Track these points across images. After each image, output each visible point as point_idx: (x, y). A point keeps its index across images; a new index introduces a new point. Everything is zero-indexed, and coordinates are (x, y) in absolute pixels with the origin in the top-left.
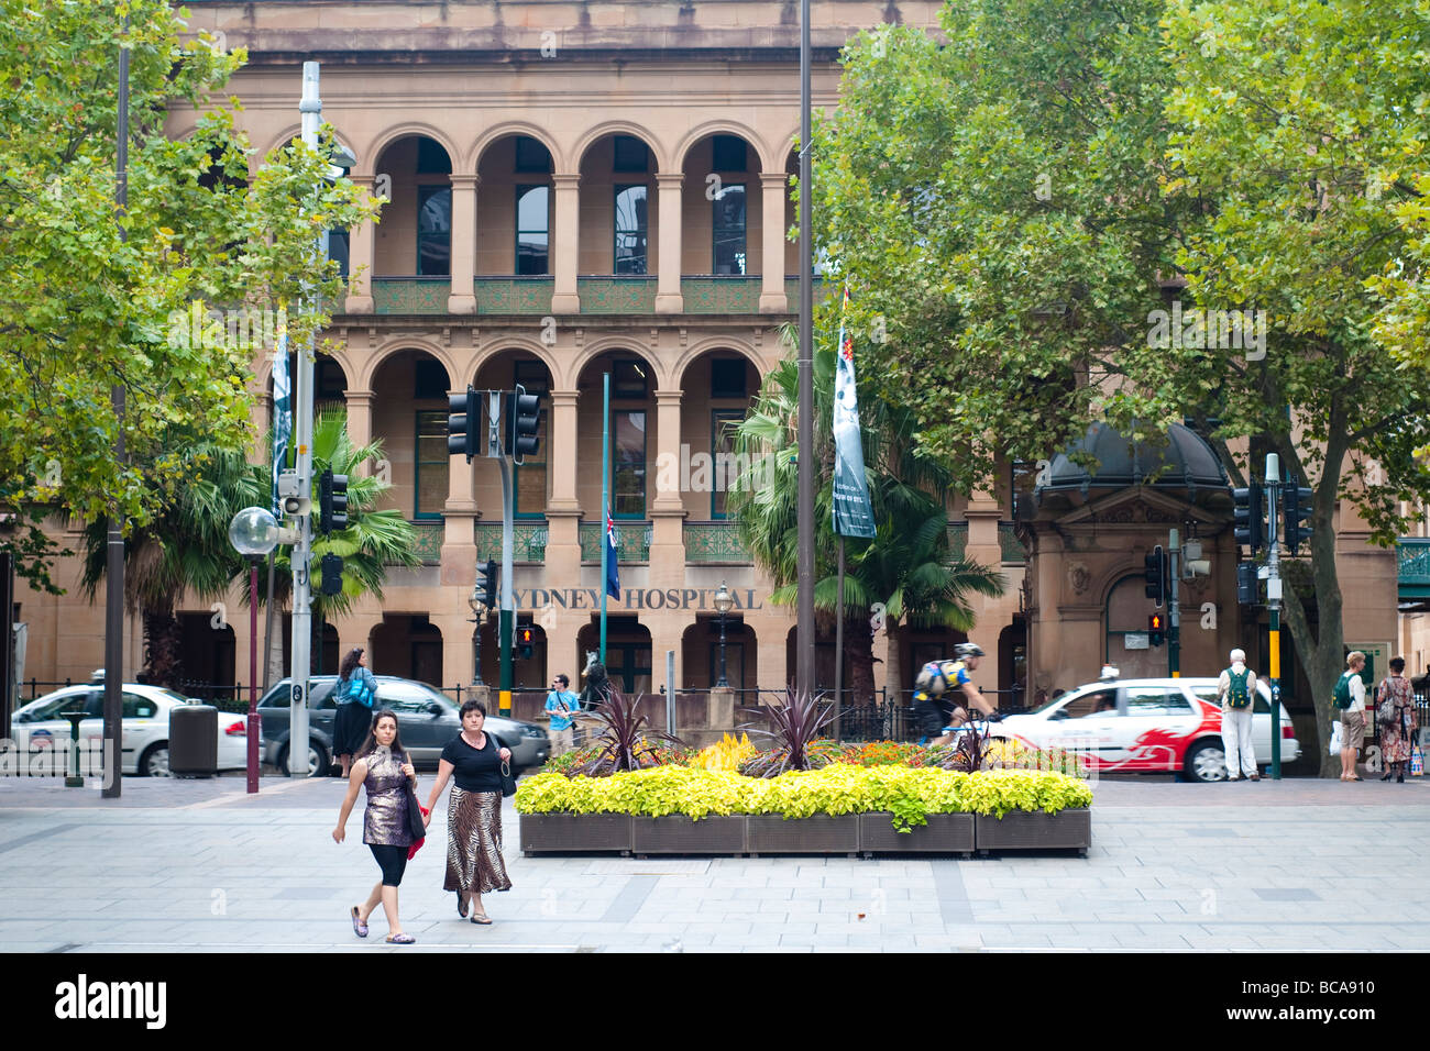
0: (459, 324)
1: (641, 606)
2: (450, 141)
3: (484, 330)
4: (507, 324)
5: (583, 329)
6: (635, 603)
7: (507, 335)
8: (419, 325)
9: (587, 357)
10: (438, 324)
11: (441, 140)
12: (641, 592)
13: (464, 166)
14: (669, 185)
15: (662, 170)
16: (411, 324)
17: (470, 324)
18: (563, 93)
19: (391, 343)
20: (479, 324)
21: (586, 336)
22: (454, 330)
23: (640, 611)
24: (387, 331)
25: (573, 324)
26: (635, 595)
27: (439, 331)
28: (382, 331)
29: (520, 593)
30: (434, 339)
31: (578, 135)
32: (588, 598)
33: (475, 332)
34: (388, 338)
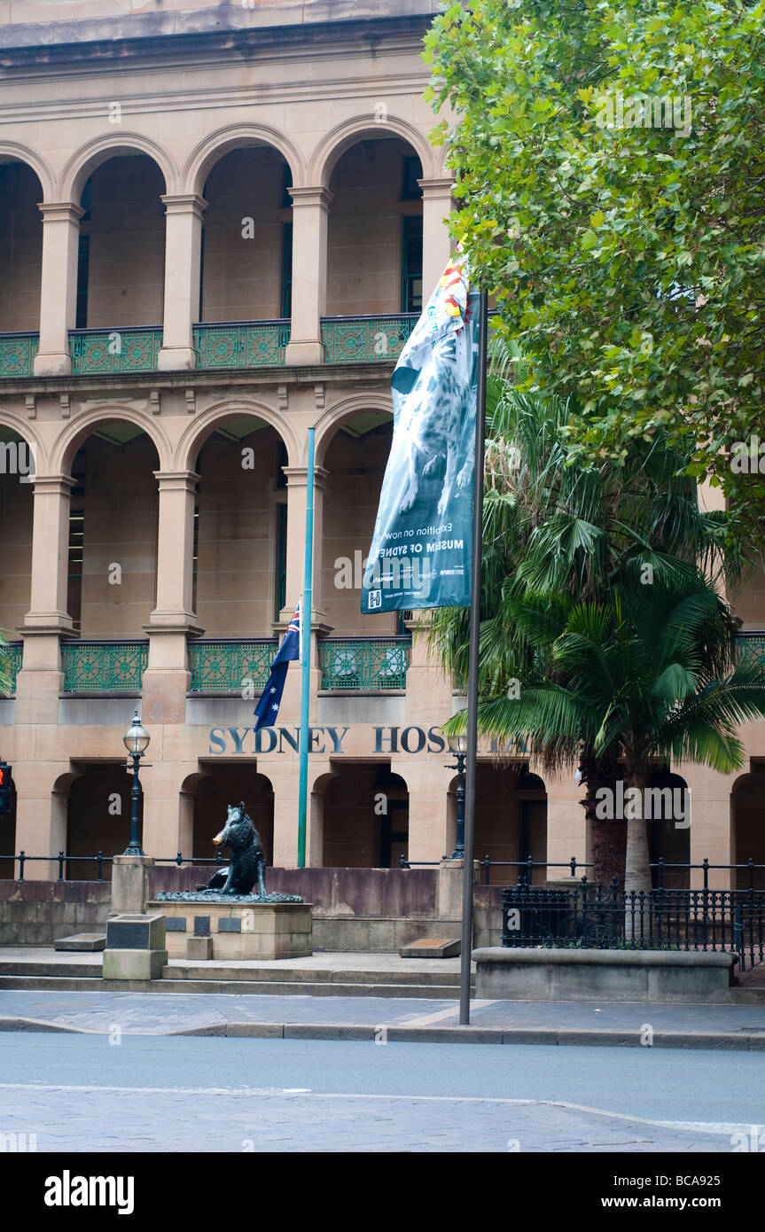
0: (168, 384)
1: (394, 749)
2: (164, 155)
3: (200, 391)
4: (227, 382)
5: (324, 384)
6: (386, 745)
7: (230, 397)
8: (119, 387)
9: (329, 421)
10: (142, 386)
11: (153, 153)
12: (394, 731)
13: (181, 183)
14: (436, 193)
15: (427, 174)
16: (109, 387)
17: (181, 384)
18: (302, 84)
19: (89, 413)
20: (192, 383)
21: (329, 395)
22: (164, 393)
23: (393, 756)
24: (84, 397)
25: (310, 379)
26: (387, 734)
27: (143, 394)
28: (76, 398)
29: (241, 733)
30: (140, 405)
31: (320, 136)
32: (326, 739)
33: (190, 394)
34: (84, 407)
